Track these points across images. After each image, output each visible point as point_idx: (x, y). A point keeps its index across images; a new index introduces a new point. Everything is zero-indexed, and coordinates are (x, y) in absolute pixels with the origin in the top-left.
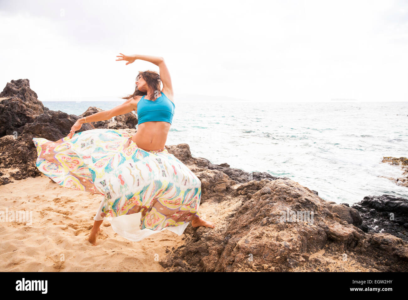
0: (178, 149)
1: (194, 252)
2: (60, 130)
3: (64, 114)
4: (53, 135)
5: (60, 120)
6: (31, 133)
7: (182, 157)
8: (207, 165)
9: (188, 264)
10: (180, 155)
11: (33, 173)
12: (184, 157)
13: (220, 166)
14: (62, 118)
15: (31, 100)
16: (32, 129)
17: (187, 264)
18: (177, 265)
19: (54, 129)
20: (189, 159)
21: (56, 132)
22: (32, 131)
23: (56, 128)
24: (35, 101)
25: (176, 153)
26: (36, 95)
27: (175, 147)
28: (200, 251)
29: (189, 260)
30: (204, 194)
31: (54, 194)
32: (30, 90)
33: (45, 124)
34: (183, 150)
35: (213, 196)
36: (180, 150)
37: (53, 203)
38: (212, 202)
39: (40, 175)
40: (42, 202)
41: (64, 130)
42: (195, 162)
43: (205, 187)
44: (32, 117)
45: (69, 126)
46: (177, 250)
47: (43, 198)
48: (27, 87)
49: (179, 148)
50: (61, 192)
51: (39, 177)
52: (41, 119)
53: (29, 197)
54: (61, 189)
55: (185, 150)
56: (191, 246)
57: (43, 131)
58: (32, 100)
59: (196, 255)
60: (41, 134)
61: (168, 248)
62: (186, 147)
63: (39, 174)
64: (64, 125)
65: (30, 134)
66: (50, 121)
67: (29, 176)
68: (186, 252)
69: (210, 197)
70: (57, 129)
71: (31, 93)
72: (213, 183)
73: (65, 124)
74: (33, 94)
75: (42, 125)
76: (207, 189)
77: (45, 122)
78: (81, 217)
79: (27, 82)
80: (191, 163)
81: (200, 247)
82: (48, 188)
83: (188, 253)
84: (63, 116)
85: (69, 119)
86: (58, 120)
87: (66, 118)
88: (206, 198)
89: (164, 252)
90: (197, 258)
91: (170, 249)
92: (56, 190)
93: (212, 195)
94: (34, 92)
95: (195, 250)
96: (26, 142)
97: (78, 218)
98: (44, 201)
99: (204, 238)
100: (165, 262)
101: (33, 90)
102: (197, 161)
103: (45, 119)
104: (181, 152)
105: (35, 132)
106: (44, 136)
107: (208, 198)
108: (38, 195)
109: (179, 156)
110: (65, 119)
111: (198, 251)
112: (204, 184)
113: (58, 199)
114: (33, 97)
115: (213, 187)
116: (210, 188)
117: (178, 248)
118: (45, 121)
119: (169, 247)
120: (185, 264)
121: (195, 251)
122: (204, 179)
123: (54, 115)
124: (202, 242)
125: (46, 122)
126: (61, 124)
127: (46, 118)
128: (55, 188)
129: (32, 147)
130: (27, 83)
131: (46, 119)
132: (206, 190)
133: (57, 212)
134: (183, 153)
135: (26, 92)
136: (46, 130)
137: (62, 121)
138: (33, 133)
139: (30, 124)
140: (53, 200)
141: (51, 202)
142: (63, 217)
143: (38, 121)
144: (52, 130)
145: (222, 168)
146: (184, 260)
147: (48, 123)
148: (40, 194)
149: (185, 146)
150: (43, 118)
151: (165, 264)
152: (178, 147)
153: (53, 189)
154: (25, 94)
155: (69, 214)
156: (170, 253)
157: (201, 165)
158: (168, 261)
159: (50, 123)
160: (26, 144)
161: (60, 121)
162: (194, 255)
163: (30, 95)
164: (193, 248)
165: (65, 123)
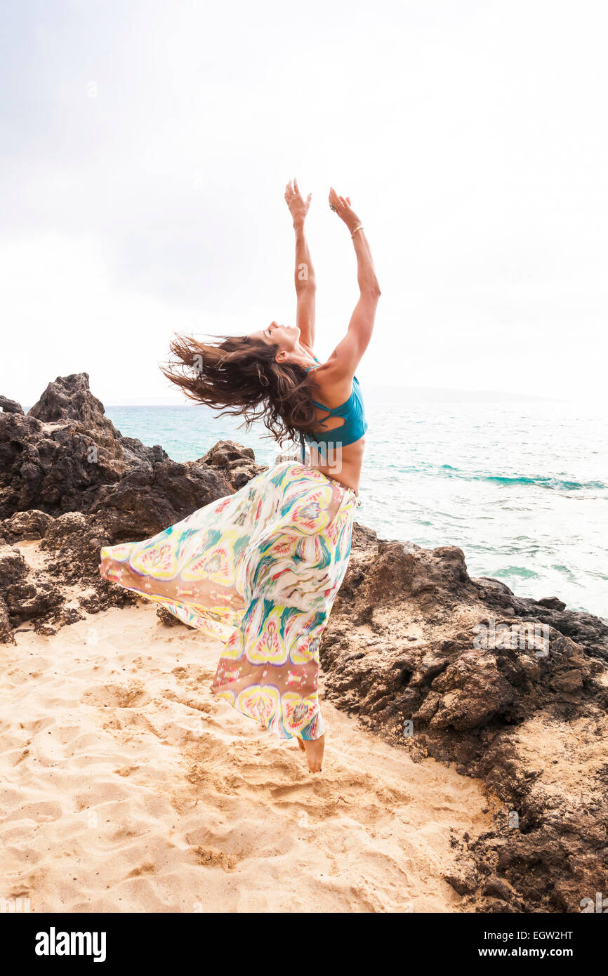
0: (438, 560)
1: (530, 862)
2: (171, 500)
3: (178, 468)
4: (158, 514)
5: (171, 479)
6: (114, 508)
7: (450, 582)
8: (511, 605)
9: (517, 891)
10: (444, 576)
11: (120, 597)
12: (453, 581)
13: (539, 603)
14: (175, 475)
15: (92, 418)
16: (117, 500)
17: (514, 891)
18: (492, 891)
19: (159, 500)
20: (465, 587)
21: (162, 507)
22: (116, 503)
23: (163, 498)
24: (99, 419)
25: (436, 571)
26: (102, 409)
27: (431, 555)
28: (544, 862)
29: (518, 882)
30: (525, 696)
31: (169, 654)
32: (92, 397)
33: (143, 488)
34: (451, 563)
35: (550, 702)
36: (442, 563)
37: (173, 679)
38: (550, 719)
39: (134, 604)
40: (149, 674)
41: (179, 501)
42: (479, 594)
43: (530, 678)
44: (108, 468)
45: (189, 493)
46: (478, 843)
47: (150, 662)
48: (85, 392)
49: (440, 559)
50: (183, 650)
51: (132, 607)
52: (135, 478)
53: (121, 659)
54: (182, 642)
55: (455, 563)
56: (520, 844)
57: (137, 506)
58: (95, 419)
59: (535, 871)
60: (133, 510)
61: (454, 834)
62: (457, 555)
63: (133, 600)
64: (179, 491)
65: (112, 510)
66: (152, 483)
67: (111, 604)
68: (509, 858)
69: (543, 704)
70: (165, 501)
71: (93, 404)
72: (547, 666)
73: (180, 488)
74: (96, 406)
75: (137, 491)
76: (535, 683)
77: (142, 485)
78: (239, 723)
79: (84, 379)
80: (472, 597)
81: (545, 851)
82: (156, 639)
83: (514, 861)
84: (176, 472)
85: (189, 478)
86: (166, 480)
87: (181, 475)
88: (534, 706)
89: (448, 845)
90: (539, 880)
91: (459, 837)
92: (173, 644)
93: (548, 700)
94: (98, 400)
95: (532, 857)
96: (106, 529)
97: (233, 726)
98: (154, 670)
99: (549, 824)
100: (462, 879)
101: (96, 397)
102: (486, 593)
103: (141, 479)
104: (445, 568)
105: (124, 506)
106: (139, 515)
107: (539, 708)
108: (141, 656)
109: (441, 578)
110: (180, 478)
111: (540, 861)
112: (528, 670)
113: (181, 669)
114: (97, 413)
115: (547, 677)
116: (541, 680)
117: (480, 838)
118: (142, 482)
119: (456, 832)
120: (510, 892)
121: (534, 859)
122: (525, 656)
123: (159, 470)
124: (548, 836)
125: (144, 485)
126: (173, 489)
127: (144, 475)
128: (170, 640)
129: (115, 539)
130: (85, 381)
131: (145, 479)
132: (531, 684)
133: (184, 704)
134: (452, 573)
135: (84, 402)
136: (145, 502)
137: (175, 481)
138: (117, 509)
139: (110, 486)
140: (173, 672)
141: (169, 676)
142: (202, 719)
143: (128, 483)
144: (155, 503)
145: (548, 614)
146: (505, 877)
147: (147, 488)
148: (144, 654)
149: (454, 555)
150: (139, 477)
151: (462, 885)
152: (437, 554)
153: (166, 642)
154: (83, 407)
155: (211, 712)
156: (460, 847)
157: (496, 604)
158: (467, 878)
159: (151, 485)
160: (106, 533)
161: (171, 482)
162: (530, 868)
163: (92, 408)
164: (526, 850)
165: (180, 486)
